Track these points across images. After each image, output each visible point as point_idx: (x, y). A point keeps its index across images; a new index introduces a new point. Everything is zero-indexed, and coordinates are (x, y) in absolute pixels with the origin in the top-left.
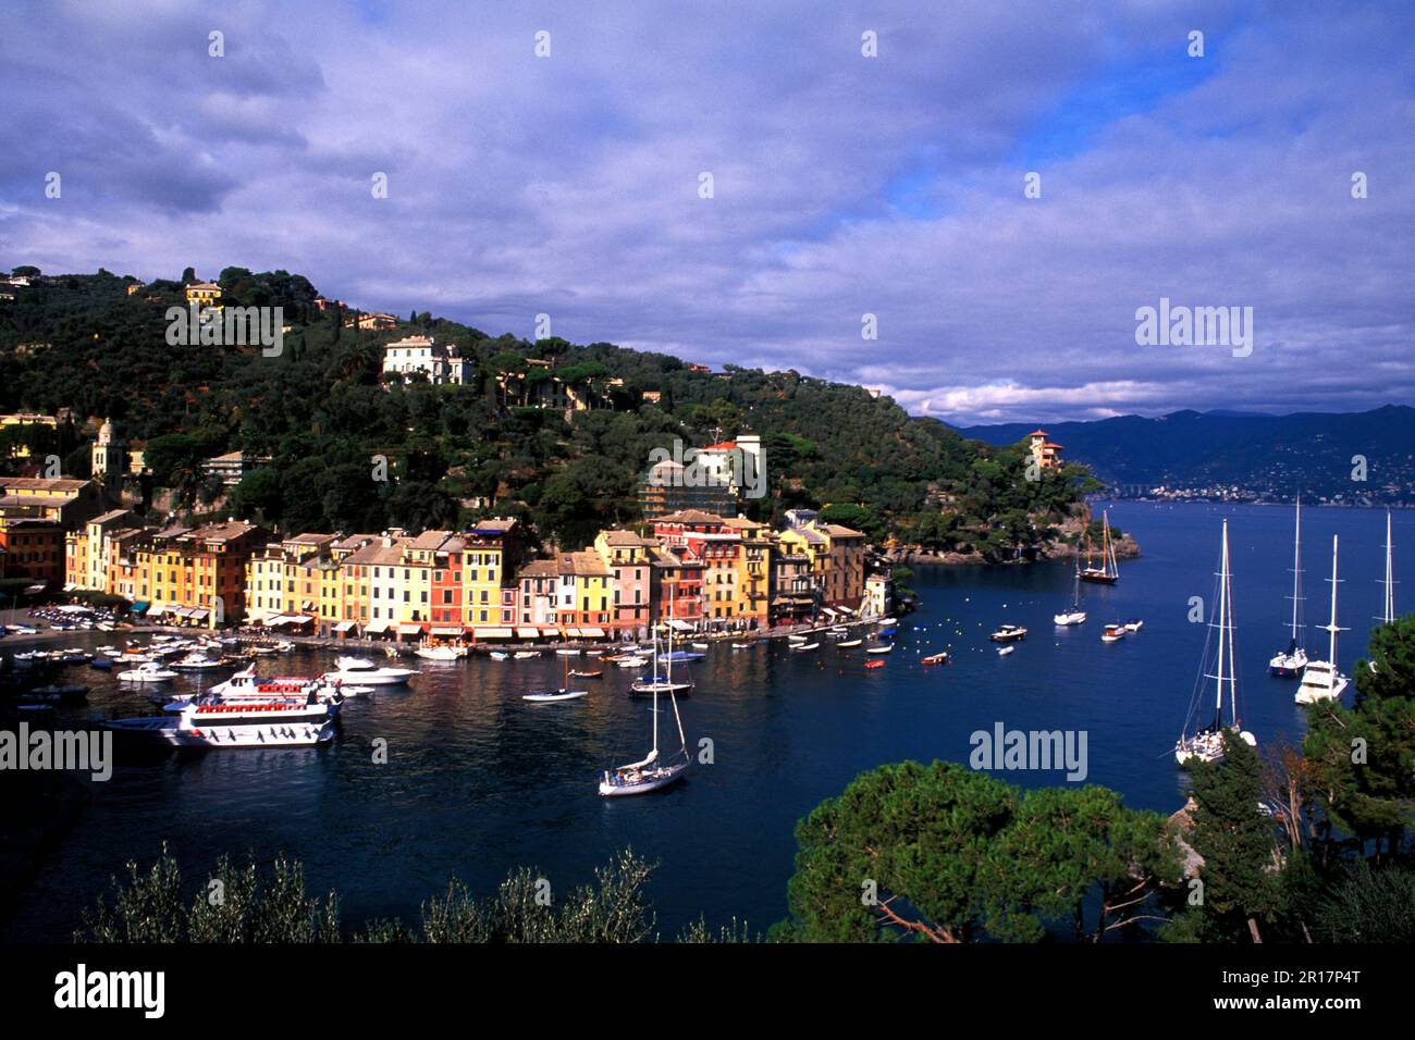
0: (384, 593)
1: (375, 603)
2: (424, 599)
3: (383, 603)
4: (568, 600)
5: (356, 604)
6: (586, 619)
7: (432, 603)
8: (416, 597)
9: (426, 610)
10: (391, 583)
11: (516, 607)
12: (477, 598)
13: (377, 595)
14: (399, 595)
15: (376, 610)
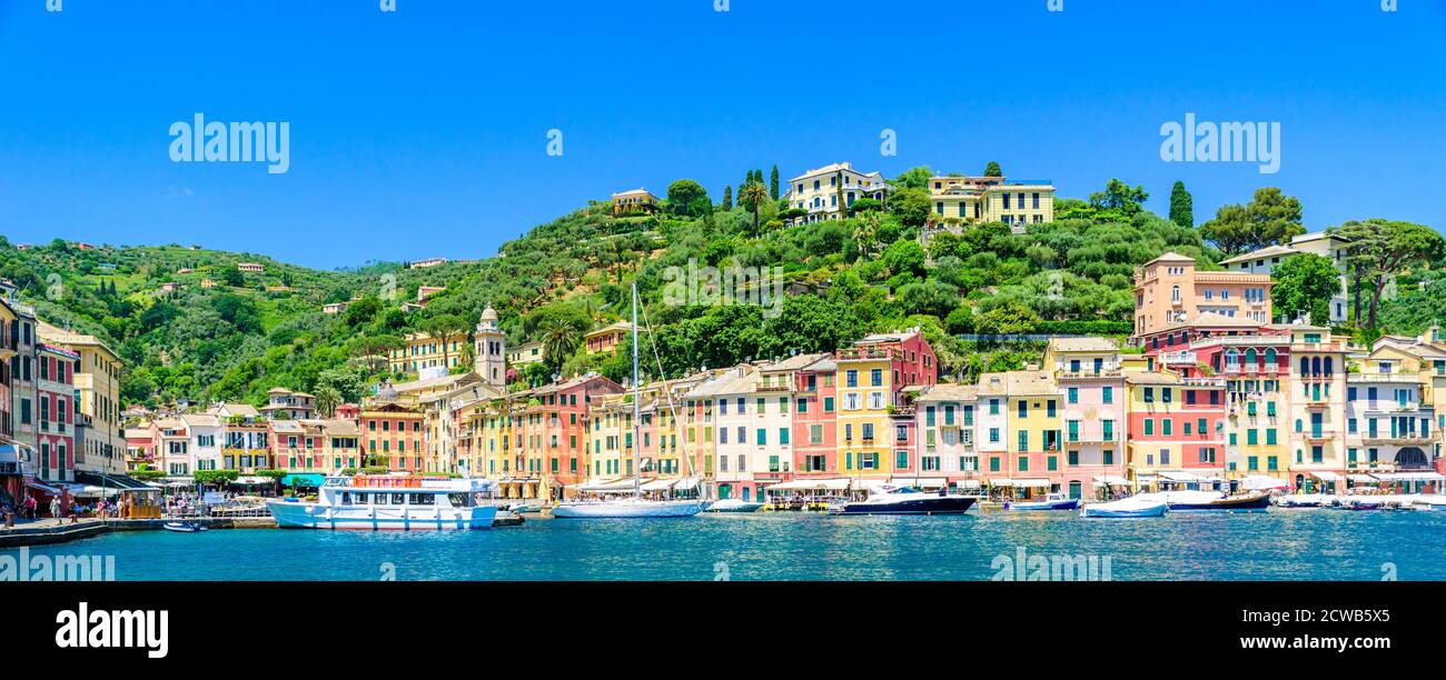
0: (733, 435)
1: (722, 449)
2: (784, 440)
3: (732, 449)
4: (994, 436)
5: (699, 453)
6: (1023, 464)
7: (795, 446)
8: (773, 437)
9: (786, 456)
10: (741, 421)
11: (915, 447)
12: (857, 434)
13: (724, 440)
14: (752, 436)
15: (724, 458)
